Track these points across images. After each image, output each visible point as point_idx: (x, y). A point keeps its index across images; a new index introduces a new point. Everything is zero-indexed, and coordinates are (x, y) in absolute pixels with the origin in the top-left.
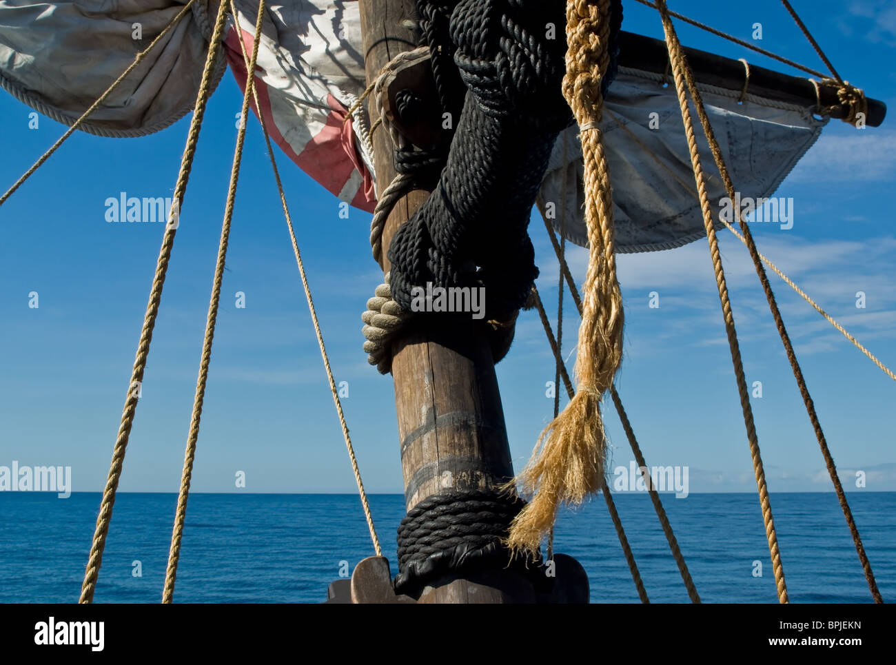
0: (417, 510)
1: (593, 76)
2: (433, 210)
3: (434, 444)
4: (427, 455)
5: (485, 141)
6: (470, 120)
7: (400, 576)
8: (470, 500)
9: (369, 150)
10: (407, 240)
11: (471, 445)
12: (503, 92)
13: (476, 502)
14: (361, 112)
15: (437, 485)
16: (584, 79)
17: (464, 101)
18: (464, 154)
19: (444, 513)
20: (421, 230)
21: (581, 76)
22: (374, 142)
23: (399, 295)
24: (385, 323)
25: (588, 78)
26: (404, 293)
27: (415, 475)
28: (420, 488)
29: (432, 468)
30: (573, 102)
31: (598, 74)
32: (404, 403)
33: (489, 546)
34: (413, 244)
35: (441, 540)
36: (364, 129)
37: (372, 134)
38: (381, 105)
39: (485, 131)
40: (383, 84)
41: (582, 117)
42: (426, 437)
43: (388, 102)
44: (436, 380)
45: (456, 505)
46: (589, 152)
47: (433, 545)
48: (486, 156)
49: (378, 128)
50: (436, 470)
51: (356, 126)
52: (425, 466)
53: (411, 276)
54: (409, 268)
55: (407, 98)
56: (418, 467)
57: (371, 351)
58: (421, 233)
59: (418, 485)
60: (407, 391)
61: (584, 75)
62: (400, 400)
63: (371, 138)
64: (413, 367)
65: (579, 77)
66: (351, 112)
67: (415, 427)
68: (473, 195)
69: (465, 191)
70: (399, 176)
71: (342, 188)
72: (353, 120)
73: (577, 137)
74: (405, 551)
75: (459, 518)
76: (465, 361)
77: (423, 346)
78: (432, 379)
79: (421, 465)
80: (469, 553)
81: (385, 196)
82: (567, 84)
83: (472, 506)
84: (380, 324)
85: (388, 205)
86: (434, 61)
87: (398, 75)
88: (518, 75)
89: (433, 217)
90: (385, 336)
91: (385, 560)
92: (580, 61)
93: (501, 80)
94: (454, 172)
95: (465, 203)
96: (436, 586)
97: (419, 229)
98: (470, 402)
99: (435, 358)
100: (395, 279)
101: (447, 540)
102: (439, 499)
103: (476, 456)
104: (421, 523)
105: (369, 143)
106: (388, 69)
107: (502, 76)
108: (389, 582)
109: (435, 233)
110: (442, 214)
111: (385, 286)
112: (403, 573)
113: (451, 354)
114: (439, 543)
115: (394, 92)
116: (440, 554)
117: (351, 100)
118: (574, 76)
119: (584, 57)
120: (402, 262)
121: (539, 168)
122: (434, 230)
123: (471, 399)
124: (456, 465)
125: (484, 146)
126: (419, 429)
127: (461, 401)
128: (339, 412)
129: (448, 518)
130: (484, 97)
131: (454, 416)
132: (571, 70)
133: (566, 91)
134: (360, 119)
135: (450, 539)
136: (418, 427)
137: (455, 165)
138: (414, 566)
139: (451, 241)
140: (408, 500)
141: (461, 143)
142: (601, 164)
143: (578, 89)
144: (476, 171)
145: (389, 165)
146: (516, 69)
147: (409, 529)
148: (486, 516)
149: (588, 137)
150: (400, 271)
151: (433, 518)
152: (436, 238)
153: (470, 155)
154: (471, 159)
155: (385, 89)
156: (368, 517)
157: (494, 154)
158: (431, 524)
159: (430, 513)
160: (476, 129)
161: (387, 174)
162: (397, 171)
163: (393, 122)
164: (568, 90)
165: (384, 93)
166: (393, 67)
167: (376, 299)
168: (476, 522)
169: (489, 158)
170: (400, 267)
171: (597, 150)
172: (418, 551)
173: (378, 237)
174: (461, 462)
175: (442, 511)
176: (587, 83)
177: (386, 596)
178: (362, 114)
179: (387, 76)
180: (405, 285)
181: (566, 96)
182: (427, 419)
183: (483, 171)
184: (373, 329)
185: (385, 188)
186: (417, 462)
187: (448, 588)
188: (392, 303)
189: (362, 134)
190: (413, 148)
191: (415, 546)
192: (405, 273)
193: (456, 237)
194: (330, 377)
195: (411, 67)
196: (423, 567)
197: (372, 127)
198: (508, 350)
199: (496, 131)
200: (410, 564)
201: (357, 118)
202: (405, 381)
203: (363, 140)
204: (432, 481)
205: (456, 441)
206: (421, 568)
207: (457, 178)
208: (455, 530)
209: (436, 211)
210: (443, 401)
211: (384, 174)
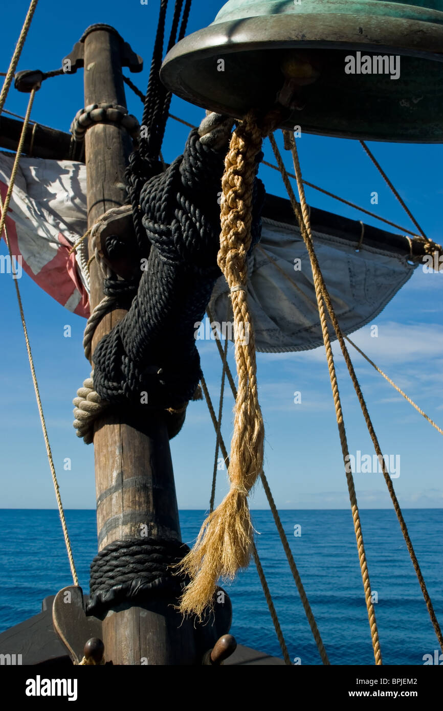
0: (105, 552)
1: (240, 252)
2: (126, 328)
3: (121, 500)
4: (115, 509)
5: (164, 281)
6: (154, 266)
7: (90, 601)
8: (144, 545)
9: (87, 276)
10: (106, 348)
11: (148, 502)
12: (176, 248)
13: (149, 546)
14: (82, 247)
15: (121, 532)
16: (233, 254)
17: (150, 251)
18: (149, 289)
19: (125, 555)
20: (116, 342)
21: (231, 252)
22: (90, 271)
23: (99, 388)
24: (89, 408)
25: (236, 253)
26: (103, 387)
27: (105, 524)
28: (109, 534)
29: (118, 519)
30: (226, 270)
31: (243, 250)
32: (100, 468)
33: (157, 581)
34: (111, 352)
35: (121, 575)
36: (84, 260)
37: (89, 265)
38: (95, 246)
39: (164, 274)
40: (97, 231)
41: (232, 281)
42: (115, 495)
43: (100, 244)
44: (125, 452)
45: (134, 548)
46: (238, 308)
47: (115, 579)
48: (164, 292)
49: (93, 262)
50: (121, 521)
51: (78, 258)
52: (113, 517)
53: (109, 375)
54: (107, 369)
55: (113, 242)
56: (108, 518)
57: (79, 428)
58: (117, 343)
59: (108, 532)
60: (103, 459)
61: (234, 251)
62: (98, 465)
63: (89, 268)
64: (108, 441)
65: (230, 252)
66: (75, 247)
67: (107, 487)
68: (154, 319)
69: (149, 316)
70: (106, 298)
71: (67, 301)
72: (76, 253)
73: (229, 296)
74: (95, 582)
75: (135, 558)
76: (146, 438)
77: (117, 426)
78: (121, 451)
79: (110, 517)
80: (142, 586)
81: (95, 312)
82: (221, 257)
83: (146, 549)
84: (85, 409)
85: (97, 318)
86: (135, 216)
87: (108, 225)
88: (187, 237)
89: (126, 333)
90: (89, 417)
91: (80, 589)
92: (231, 240)
93: (175, 239)
94: (141, 302)
95: (148, 325)
96: (117, 611)
97: (116, 340)
98: (148, 469)
99: (125, 435)
100: (97, 377)
101: (126, 576)
102: (121, 543)
103: (151, 510)
104: (108, 561)
105: (87, 271)
106: (101, 220)
107: (176, 237)
108: (82, 606)
109: (127, 344)
110: (132, 331)
111: (90, 380)
112: (93, 599)
113: (136, 433)
114: (120, 578)
115: (105, 236)
116: (120, 587)
117: (76, 239)
118: (226, 251)
119: (233, 237)
120: (102, 364)
121: (203, 301)
122: (126, 342)
123: (150, 467)
124: (135, 518)
125: (163, 285)
126: (110, 489)
127: (142, 468)
128: (52, 472)
129: (127, 558)
130: (163, 250)
131: (137, 480)
132: (224, 247)
133: (220, 262)
134: (81, 253)
135: (129, 575)
136: (109, 487)
137: (142, 296)
138: (100, 595)
139: (138, 351)
140: (99, 542)
141: (147, 281)
142: (246, 317)
143: (229, 262)
144: (157, 302)
145: (100, 289)
146: (186, 232)
147: (98, 566)
148: (156, 557)
149: (237, 296)
150: (101, 371)
151: (116, 558)
152: (127, 348)
153: (153, 291)
154: (153, 293)
155: (98, 235)
156: (69, 554)
157: (169, 291)
158: (114, 563)
159: (115, 554)
160: (157, 272)
161: (98, 295)
162: (105, 294)
163: (103, 258)
164: (222, 261)
165: (97, 237)
166: (105, 219)
167: (83, 389)
168: (148, 562)
169: (167, 294)
170: (100, 368)
171: (243, 306)
172: (104, 583)
173: (89, 342)
174: (140, 515)
175: (124, 553)
176: (236, 257)
177: (79, 617)
178: (84, 249)
179: (100, 225)
180: (104, 382)
181: (220, 265)
182: (116, 481)
183: (162, 303)
184: (80, 412)
185: (96, 305)
186: (107, 514)
187: (125, 613)
188: (94, 393)
189: (82, 264)
190: (117, 278)
191: (101, 579)
192: (104, 373)
193: (141, 348)
194: (47, 446)
195: (118, 219)
196: (107, 596)
197: (90, 259)
198: (181, 429)
199: (171, 275)
200: (98, 593)
201: (79, 252)
202: (102, 451)
203: (83, 268)
204: (118, 529)
205: (137, 499)
206: (106, 597)
207: (143, 306)
208: (132, 568)
209: (128, 328)
210: (129, 468)
211: (96, 295)
